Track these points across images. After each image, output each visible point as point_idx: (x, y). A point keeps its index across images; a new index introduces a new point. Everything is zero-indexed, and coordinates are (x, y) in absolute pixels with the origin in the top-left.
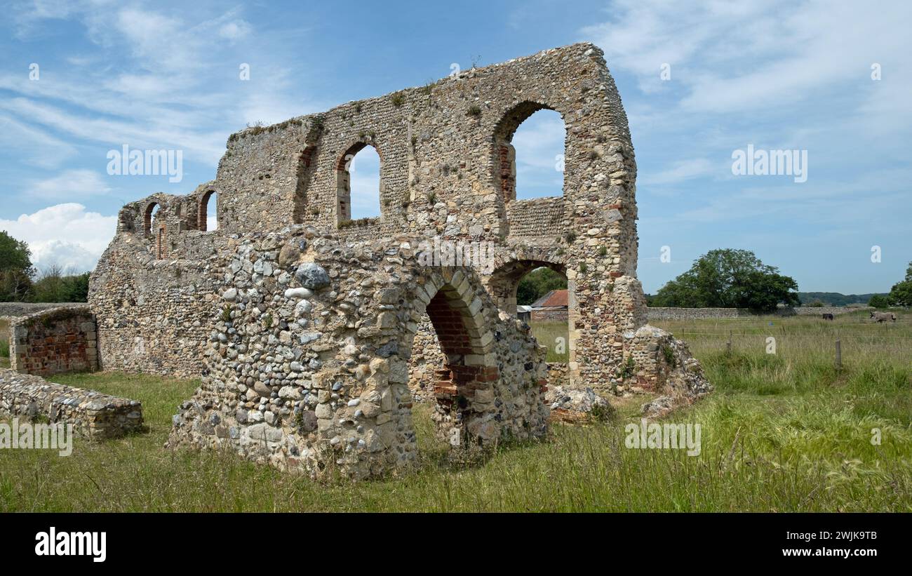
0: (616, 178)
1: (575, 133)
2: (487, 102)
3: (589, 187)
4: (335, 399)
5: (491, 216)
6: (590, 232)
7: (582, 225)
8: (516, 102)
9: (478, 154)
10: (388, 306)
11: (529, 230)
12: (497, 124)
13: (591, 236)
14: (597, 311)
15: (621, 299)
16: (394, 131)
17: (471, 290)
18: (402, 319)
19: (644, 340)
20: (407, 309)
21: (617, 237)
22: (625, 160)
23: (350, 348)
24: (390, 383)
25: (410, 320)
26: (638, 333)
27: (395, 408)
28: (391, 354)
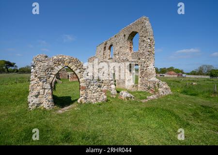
0: (148, 45)
2: (126, 33)
3: (143, 47)
7: (141, 56)
9: (125, 44)
10: (43, 71)
13: (143, 58)
14: (144, 74)
17: (76, 68)
18: (48, 74)
19: (152, 81)
20: (50, 71)
21: (148, 58)
22: (151, 40)
23: (36, 80)
24: (43, 88)
25: (51, 74)
26: (151, 79)
27: (45, 94)
28: (44, 82)
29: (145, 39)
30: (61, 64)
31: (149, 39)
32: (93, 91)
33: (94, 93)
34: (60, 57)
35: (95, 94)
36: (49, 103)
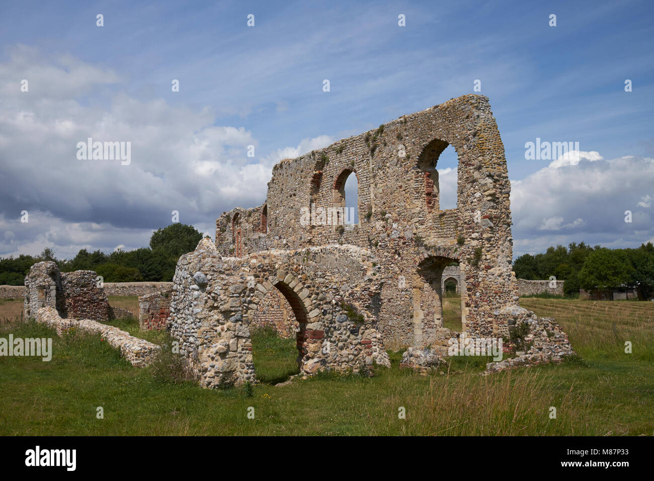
0: (487, 196)
1: (463, 163)
2: (413, 140)
3: (472, 202)
4: (206, 343)
5: (417, 224)
6: (473, 236)
7: (468, 231)
8: (430, 140)
9: (409, 178)
10: (235, 295)
11: (443, 233)
12: (419, 156)
13: (473, 239)
14: (478, 294)
15: (491, 285)
16: (365, 161)
17: (300, 285)
18: (245, 302)
19: (505, 316)
20: (248, 296)
21: (489, 239)
22: (496, 181)
23: (216, 317)
24: (236, 336)
25: (250, 302)
26: (502, 311)
27: (240, 350)
28: (237, 321)
29: (476, 175)
30: (270, 278)
31: (490, 176)
32: (340, 344)
33: (342, 349)
34: (267, 261)
35: (345, 352)
36: (250, 371)
